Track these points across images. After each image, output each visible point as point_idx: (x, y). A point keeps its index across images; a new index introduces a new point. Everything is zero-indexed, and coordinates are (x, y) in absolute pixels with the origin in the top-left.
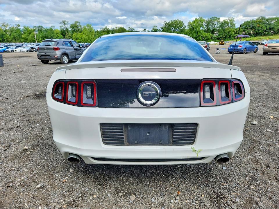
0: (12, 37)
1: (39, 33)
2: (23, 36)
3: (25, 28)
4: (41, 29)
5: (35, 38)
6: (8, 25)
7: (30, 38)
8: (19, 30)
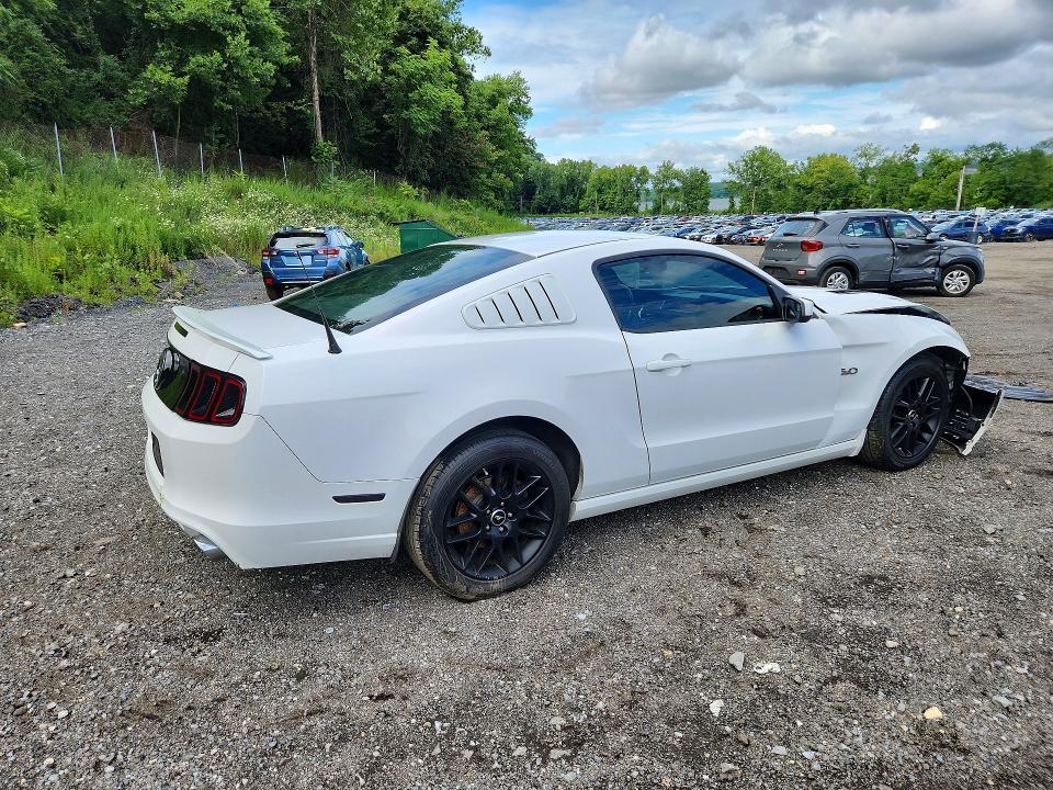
0: (877, 191)
1: (983, 171)
2: (914, 187)
3: (934, 157)
4: (995, 155)
5: (956, 194)
6: (877, 152)
7: (937, 193)
8: (909, 165)
